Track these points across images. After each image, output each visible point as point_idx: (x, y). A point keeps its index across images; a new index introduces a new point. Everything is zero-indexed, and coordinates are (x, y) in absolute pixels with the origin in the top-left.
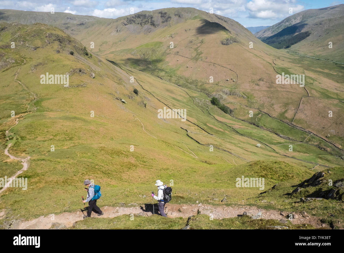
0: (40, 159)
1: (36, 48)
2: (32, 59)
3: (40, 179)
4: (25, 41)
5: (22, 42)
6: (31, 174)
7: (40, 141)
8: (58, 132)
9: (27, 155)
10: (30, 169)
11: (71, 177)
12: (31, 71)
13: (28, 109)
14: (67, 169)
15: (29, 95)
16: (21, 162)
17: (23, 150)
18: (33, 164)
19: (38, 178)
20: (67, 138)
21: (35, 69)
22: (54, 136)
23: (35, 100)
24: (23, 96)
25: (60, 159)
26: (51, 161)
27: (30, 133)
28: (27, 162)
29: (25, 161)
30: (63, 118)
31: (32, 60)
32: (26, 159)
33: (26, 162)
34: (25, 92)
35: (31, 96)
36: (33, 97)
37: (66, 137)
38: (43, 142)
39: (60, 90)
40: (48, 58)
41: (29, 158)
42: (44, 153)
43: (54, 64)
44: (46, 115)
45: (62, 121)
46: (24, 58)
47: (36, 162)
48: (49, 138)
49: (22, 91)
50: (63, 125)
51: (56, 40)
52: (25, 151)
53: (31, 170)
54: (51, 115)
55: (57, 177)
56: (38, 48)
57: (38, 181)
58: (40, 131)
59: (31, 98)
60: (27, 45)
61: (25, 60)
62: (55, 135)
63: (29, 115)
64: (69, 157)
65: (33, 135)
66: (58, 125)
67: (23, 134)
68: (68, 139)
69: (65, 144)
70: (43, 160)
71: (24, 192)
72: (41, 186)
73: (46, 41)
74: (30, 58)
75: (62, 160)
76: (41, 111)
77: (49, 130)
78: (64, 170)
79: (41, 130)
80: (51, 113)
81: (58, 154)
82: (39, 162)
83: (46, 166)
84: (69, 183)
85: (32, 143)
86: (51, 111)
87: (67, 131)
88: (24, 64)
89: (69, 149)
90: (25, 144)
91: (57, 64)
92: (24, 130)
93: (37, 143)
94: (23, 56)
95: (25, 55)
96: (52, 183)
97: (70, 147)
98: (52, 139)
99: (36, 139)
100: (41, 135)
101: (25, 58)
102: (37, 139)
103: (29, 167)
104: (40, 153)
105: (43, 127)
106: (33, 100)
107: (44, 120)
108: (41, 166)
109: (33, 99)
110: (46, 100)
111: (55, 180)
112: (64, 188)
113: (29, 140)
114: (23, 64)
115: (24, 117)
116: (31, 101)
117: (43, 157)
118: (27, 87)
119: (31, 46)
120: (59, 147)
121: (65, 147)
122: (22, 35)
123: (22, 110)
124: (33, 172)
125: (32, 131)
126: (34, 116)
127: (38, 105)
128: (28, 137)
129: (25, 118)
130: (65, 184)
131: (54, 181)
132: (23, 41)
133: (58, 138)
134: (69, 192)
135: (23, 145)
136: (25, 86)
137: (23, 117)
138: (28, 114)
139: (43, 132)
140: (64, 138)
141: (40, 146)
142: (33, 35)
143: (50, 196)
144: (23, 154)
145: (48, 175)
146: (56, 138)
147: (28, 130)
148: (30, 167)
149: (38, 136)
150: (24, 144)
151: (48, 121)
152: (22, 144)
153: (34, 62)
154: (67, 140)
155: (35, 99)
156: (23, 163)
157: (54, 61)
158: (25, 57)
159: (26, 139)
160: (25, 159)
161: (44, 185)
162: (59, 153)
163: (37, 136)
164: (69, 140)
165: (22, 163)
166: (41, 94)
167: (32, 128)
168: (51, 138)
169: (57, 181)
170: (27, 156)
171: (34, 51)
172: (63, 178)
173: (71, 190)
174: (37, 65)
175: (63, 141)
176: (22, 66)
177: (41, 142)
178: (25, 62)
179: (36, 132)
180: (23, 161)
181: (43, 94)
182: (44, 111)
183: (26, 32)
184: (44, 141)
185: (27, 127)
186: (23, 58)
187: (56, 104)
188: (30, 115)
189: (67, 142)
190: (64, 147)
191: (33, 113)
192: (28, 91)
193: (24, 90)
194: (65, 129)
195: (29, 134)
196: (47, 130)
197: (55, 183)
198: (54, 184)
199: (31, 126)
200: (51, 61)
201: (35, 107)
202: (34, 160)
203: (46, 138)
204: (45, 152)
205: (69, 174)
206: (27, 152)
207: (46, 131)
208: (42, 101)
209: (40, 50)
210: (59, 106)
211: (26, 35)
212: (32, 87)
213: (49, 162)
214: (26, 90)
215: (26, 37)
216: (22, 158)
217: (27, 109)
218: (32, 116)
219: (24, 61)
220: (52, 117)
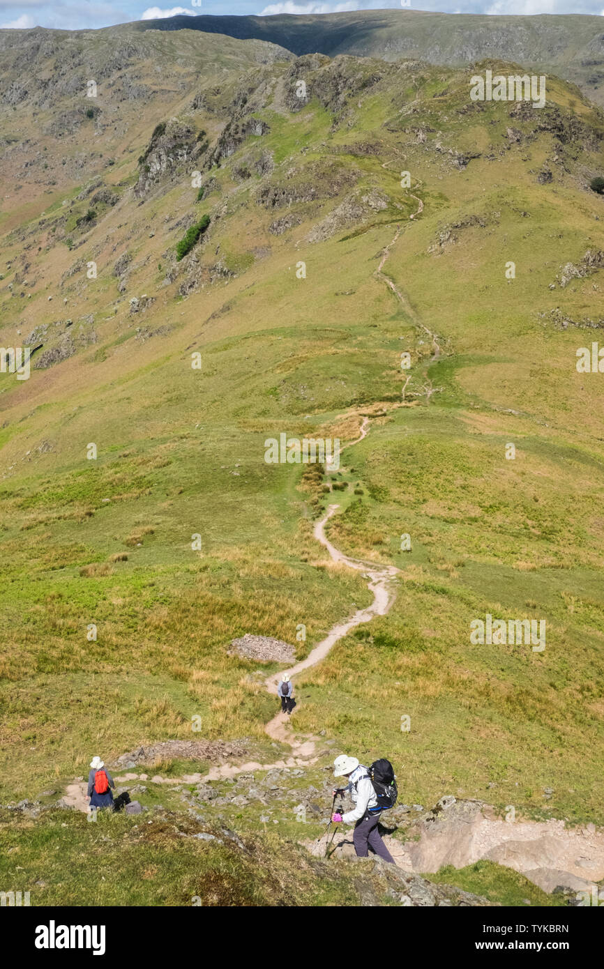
0: (433, 588)
1: (465, 160)
2: (447, 200)
3: (430, 663)
4: (432, 131)
5: (423, 131)
6: (396, 635)
7: (432, 518)
8: (502, 499)
9: (385, 560)
10: (398, 616)
11: (540, 689)
12: (436, 246)
13: (406, 389)
14: (526, 652)
15: (417, 336)
16: (369, 580)
17: (375, 538)
18: (409, 600)
19: (422, 656)
20: (533, 530)
21: (451, 240)
22: (487, 511)
23: (433, 359)
24: (393, 336)
25: (503, 604)
26: (469, 604)
27: (403, 479)
28: (388, 587)
29: (379, 582)
30: (528, 444)
31: (446, 204)
32: (384, 572)
33: (386, 583)
34: (403, 324)
35: (421, 342)
36: (427, 346)
37: (529, 522)
38: (441, 525)
39: (530, 331)
40: (506, 199)
41: (394, 571)
42: (444, 566)
43: (527, 225)
44: (467, 421)
45: (525, 456)
46: (419, 193)
47: (420, 595)
48: (467, 516)
49: (393, 318)
50: (524, 474)
51: (544, 129)
52: (379, 543)
53: (400, 620)
54: (485, 424)
55: (491, 673)
56: (474, 157)
57: (420, 666)
58: (438, 480)
59: (420, 349)
60: (438, 146)
61: (421, 202)
62: (491, 507)
63: (404, 410)
64: (534, 607)
65: (413, 489)
66: (508, 469)
67: (379, 479)
68: (537, 532)
69: (524, 551)
70: (444, 592)
71: (374, 696)
72: (431, 690)
73: (510, 131)
74: (441, 196)
75: (509, 611)
76: (450, 405)
77: (472, 481)
78: (516, 655)
79: (441, 476)
80: (481, 417)
81: (492, 582)
82: (428, 597)
83: (450, 618)
84: (531, 712)
85: (405, 519)
86: (486, 408)
87: (537, 501)
88: (416, 217)
89: (535, 576)
90: (382, 518)
91: (537, 226)
92: (385, 463)
93: (422, 524)
94: (417, 186)
95: (424, 184)
96: (470, 692)
97: (541, 567)
98: (475, 520)
99: (420, 506)
100: (441, 495)
101: (422, 196)
102: (424, 509)
103: (393, 607)
104: (429, 564)
105: (452, 467)
106: (425, 356)
107: (458, 441)
108: (435, 615)
109: (428, 352)
110: (472, 364)
111: (482, 682)
112: (512, 724)
113: (395, 506)
114: (412, 217)
115: (390, 417)
116: (419, 358)
117: (441, 581)
118: (414, 307)
119: (451, 151)
120: (499, 557)
121: (522, 564)
122: (429, 107)
123: (384, 387)
124: (406, 629)
125: (410, 475)
126: (422, 417)
127: (440, 380)
128: (395, 492)
129: (391, 421)
130: (515, 710)
131: (476, 685)
132: (429, 130)
133: (498, 519)
134: (531, 745)
135: (375, 518)
136: (409, 299)
137: (385, 415)
138: (404, 407)
139: (447, 484)
140: (523, 526)
141: (431, 536)
142: (465, 107)
143: (464, 739)
144: (374, 554)
145: (457, 657)
146: (490, 519)
147: (397, 466)
148: (397, 606)
149: (428, 496)
150: (378, 516)
151: (472, 445)
152: (372, 513)
153: (452, 214)
154: (530, 538)
155: (433, 354)
156: (374, 584)
157: (525, 215)
158: (426, 190)
159: (388, 498)
160: (379, 574)
161: (442, 689)
162: (498, 580)
163: (426, 497)
164: (538, 536)
165: (370, 586)
166: (456, 338)
167: (413, 463)
168: (473, 515)
169: (487, 686)
170: (386, 563)
171: (458, 168)
172: (509, 683)
173: (540, 743)
174: (462, 224)
175: (517, 536)
176: (408, 224)
177: (437, 522)
178: (420, 210)
179: (425, 479)
180: (375, 580)
181: (464, 340)
182: (458, 406)
183: (443, 94)
184: (446, 521)
185: (395, 455)
186: (417, 196)
187: (507, 384)
188: (410, 410)
189: (531, 545)
190: (518, 563)
191: (418, 405)
192: (415, 321)
193: (400, 314)
194: (531, 492)
195: (401, 482)
196: (465, 480)
197: (481, 693)
198: (477, 695)
199: (411, 454)
200: (516, 211)
201: (428, 385)
202: (412, 585)
203: (456, 512)
204: (450, 566)
205: (532, 675)
206: (385, 550)
207: (460, 482)
208: (458, 366)
209: (482, 164)
210: (517, 394)
211: (442, 109)
212: (431, 306)
213: (464, 606)
214: (409, 317)
215: (439, 114)
216: (371, 567)
217: (401, 389)
218: (415, 418)
219: (417, 205)
220: (488, 436)
